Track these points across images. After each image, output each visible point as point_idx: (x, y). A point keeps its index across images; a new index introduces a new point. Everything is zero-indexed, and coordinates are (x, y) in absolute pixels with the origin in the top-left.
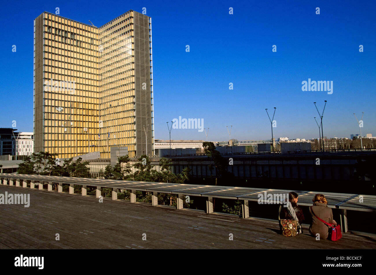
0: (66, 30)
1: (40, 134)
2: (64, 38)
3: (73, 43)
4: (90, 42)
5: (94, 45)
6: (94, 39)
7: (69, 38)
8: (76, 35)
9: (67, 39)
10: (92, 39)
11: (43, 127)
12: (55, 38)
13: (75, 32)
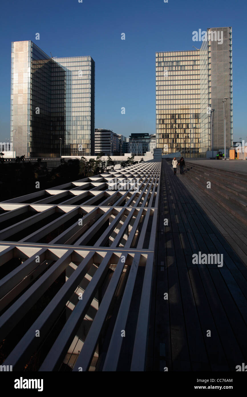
0: (172, 60)
2: (170, 67)
3: (178, 68)
4: (192, 64)
5: (197, 65)
8: (180, 62)
9: (173, 67)
10: (194, 61)
12: (164, 69)
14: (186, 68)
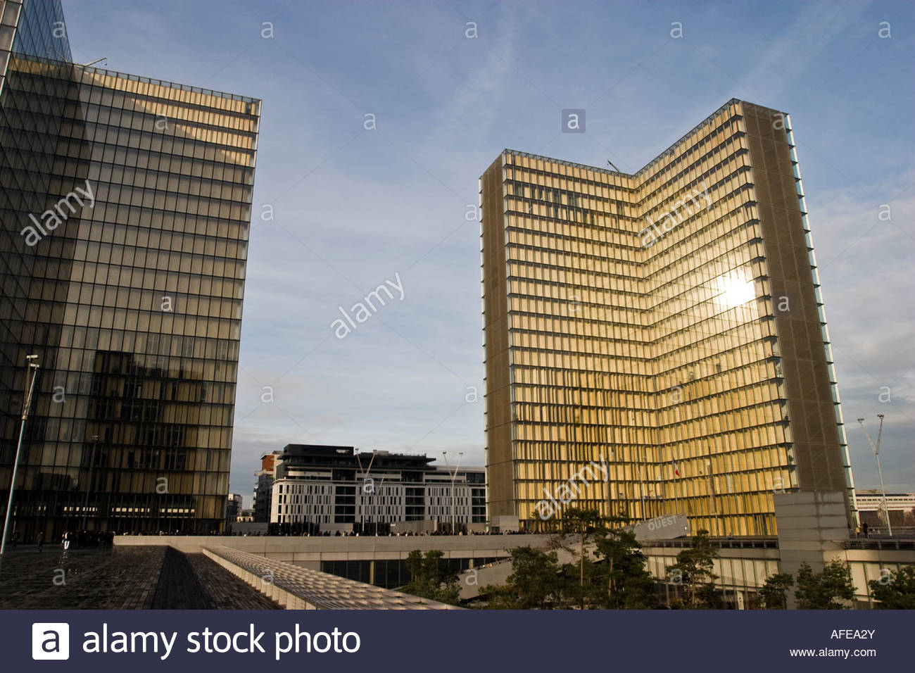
0: (556, 186)
1: (504, 464)
2: (552, 208)
3: (575, 216)
4: (614, 211)
5: (628, 219)
6: (626, 204)
7: (564, 207)
8: (580, 199)
9: (559, 210)
10: (620, 204)
11: (512, 443)
12: (532, 210)
13: (578, 190)
14: (601, 221)
